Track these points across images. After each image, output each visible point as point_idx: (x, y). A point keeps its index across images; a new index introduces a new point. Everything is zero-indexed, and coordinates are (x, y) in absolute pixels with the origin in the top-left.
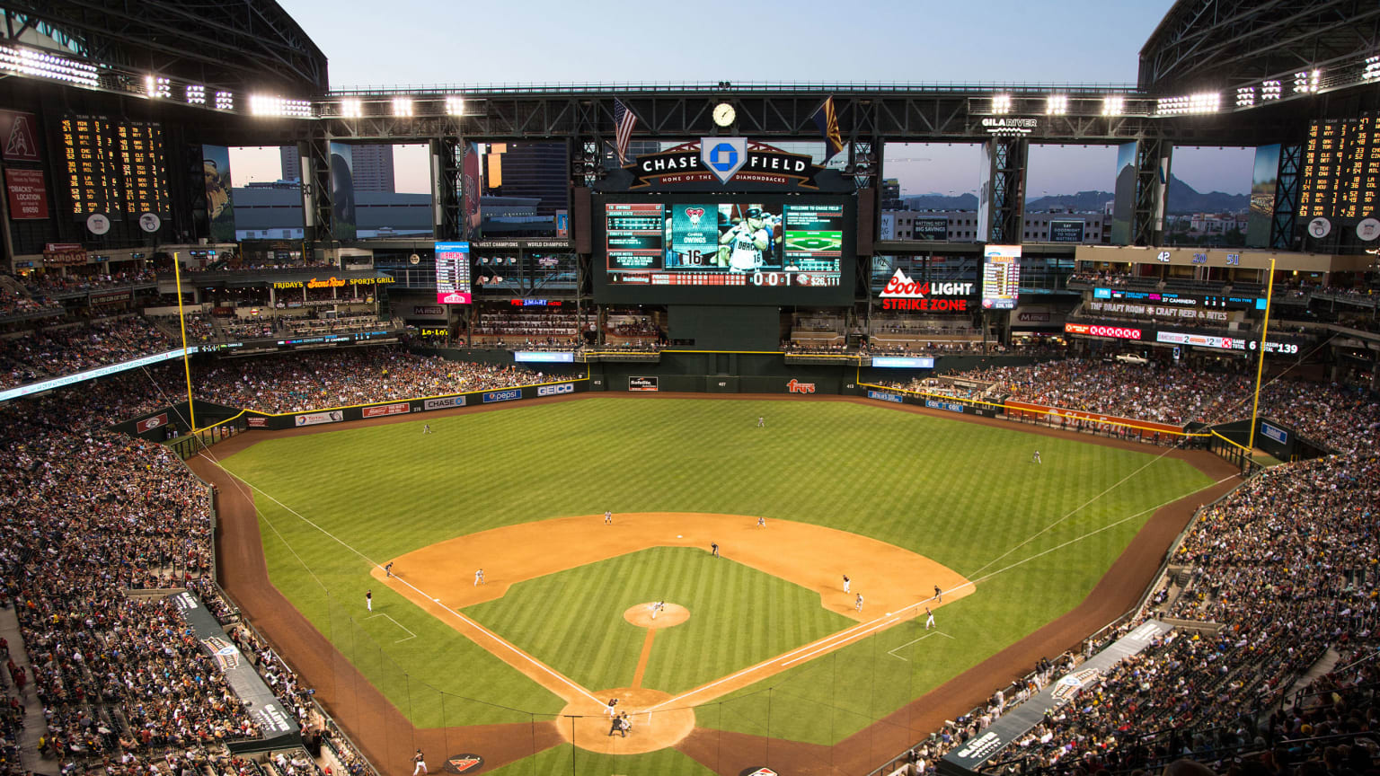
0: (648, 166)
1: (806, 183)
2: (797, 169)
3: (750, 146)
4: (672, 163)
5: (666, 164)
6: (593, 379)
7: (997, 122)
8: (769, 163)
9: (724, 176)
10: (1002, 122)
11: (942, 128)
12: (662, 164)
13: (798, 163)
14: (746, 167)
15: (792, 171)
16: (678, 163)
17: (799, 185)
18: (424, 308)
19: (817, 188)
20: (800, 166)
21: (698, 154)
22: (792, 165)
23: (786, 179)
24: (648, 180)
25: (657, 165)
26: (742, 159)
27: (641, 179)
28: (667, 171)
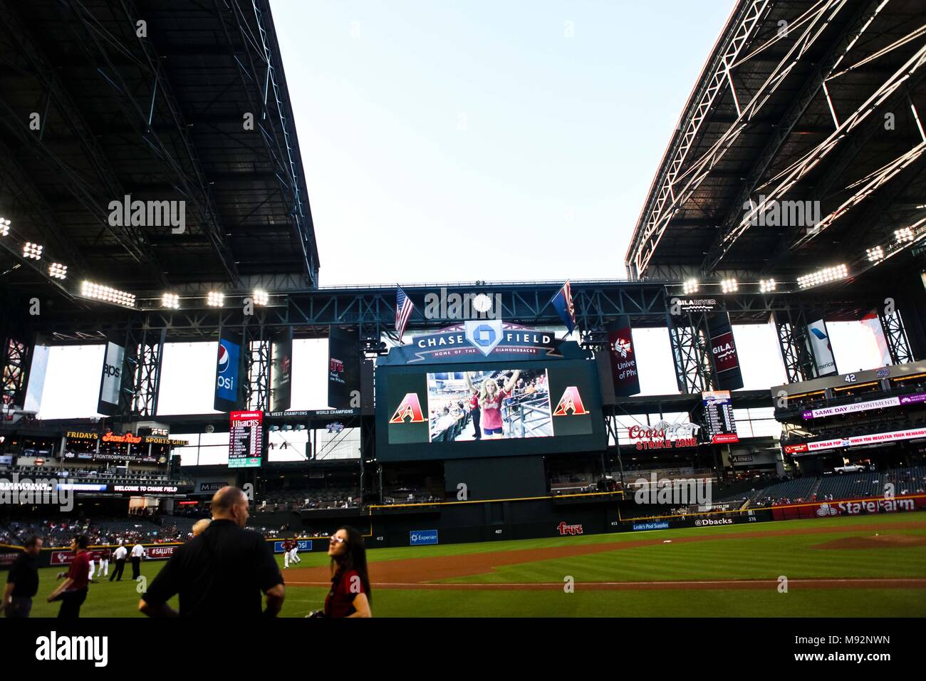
0: (422, 344)
1: (553, 353)
2: (544, 342)
3: (505, 326)
4: (442, 341)
5: (438, 341)
6: (375, 535)
7: (688, 302)
8: (522, 337)
9: (486, 350)
10: (691, 302)
11: (649, 308)
12: (434, 342)
13: (544, 337)
14: (504, 342)
15: (541, 344)
16: (447, 341)
17: (548, 354)
18: (210, 485)
19: (562, 356)
20: (546, 340)
21: (463, 334)
22: (540, 339)
23: (536, 350)
24: (422, 355)
25: (430, 343)
26: (499, 337)
27: (417, 354)
28: (438, 347)
